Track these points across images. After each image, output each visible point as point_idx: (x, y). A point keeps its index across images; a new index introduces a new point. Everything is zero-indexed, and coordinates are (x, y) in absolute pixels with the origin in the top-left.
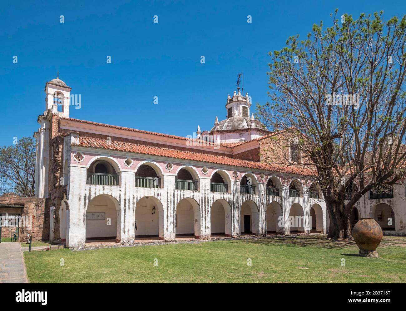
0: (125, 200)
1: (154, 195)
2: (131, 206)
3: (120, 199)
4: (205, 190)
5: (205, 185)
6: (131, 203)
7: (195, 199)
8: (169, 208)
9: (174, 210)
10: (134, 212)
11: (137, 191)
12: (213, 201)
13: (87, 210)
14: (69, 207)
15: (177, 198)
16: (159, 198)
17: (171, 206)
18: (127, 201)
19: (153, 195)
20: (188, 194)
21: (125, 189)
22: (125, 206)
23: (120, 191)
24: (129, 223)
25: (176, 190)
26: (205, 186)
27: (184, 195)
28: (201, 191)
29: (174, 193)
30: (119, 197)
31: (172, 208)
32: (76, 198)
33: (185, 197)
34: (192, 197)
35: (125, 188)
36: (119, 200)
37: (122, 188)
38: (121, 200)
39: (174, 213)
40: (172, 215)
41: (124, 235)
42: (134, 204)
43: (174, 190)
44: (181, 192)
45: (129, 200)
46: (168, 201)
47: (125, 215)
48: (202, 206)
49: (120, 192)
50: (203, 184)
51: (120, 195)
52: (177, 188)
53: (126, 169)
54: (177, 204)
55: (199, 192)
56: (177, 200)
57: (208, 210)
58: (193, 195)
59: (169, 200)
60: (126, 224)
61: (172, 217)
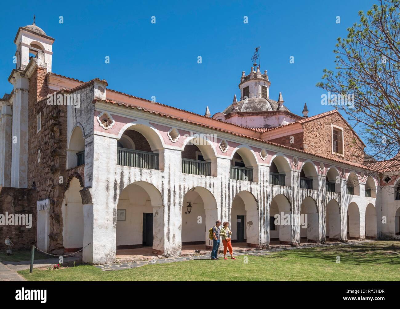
0: (169, 191)
1: (206, 185)
2: (177, 201)
3: (163, 190)
4: (264, 181)
5: (264, 174)
6: (177, 196)
7: (253, 193)
8: (224, 205)
9: (229, 208)
10: (180, 209)
11: (184, 180)
12: (272, 196)
13: (117, 205)
14: (93, 199)
15: (233, 191)
16: (211, 190)
17: (226, 202)
18: (172, 193)
19: (204, 186)
20: (245, 185)
21: (169, 175)
22: (169, 201)
23: (163, 177)
24: (174, 225)
25: (231, 180)
26: (264, 177)
27: (240, 187)
28: (259, 183)
29: (229, 184)
30: (161, 186)
31: (227, 205)
32: (103, 185)
33: (242, 190)
34: (249, 191)
35: (169, 173)
36: (161, 191)
37: (166, 174)
38: (165, 191)
39: (229, 211)
40: (227, 215)
41: (168, 243)
42: (181, 197)
43: (229, 180)
44: (237, 183)
45: (174, 191)
46: (222, 195)
47: (169, 214)
48: (261, 203)
49: (163, 179)
50: (262, 173)
51: (163, 184)
52: (232, 178)
53: (171, 144)
54: (232, 199)
55: (257, 184)
56: (233, 193)
57: (267, 209)
58: (251, 188)
59: (224, 194)
60: (171, 227)
61: (227, 217)
